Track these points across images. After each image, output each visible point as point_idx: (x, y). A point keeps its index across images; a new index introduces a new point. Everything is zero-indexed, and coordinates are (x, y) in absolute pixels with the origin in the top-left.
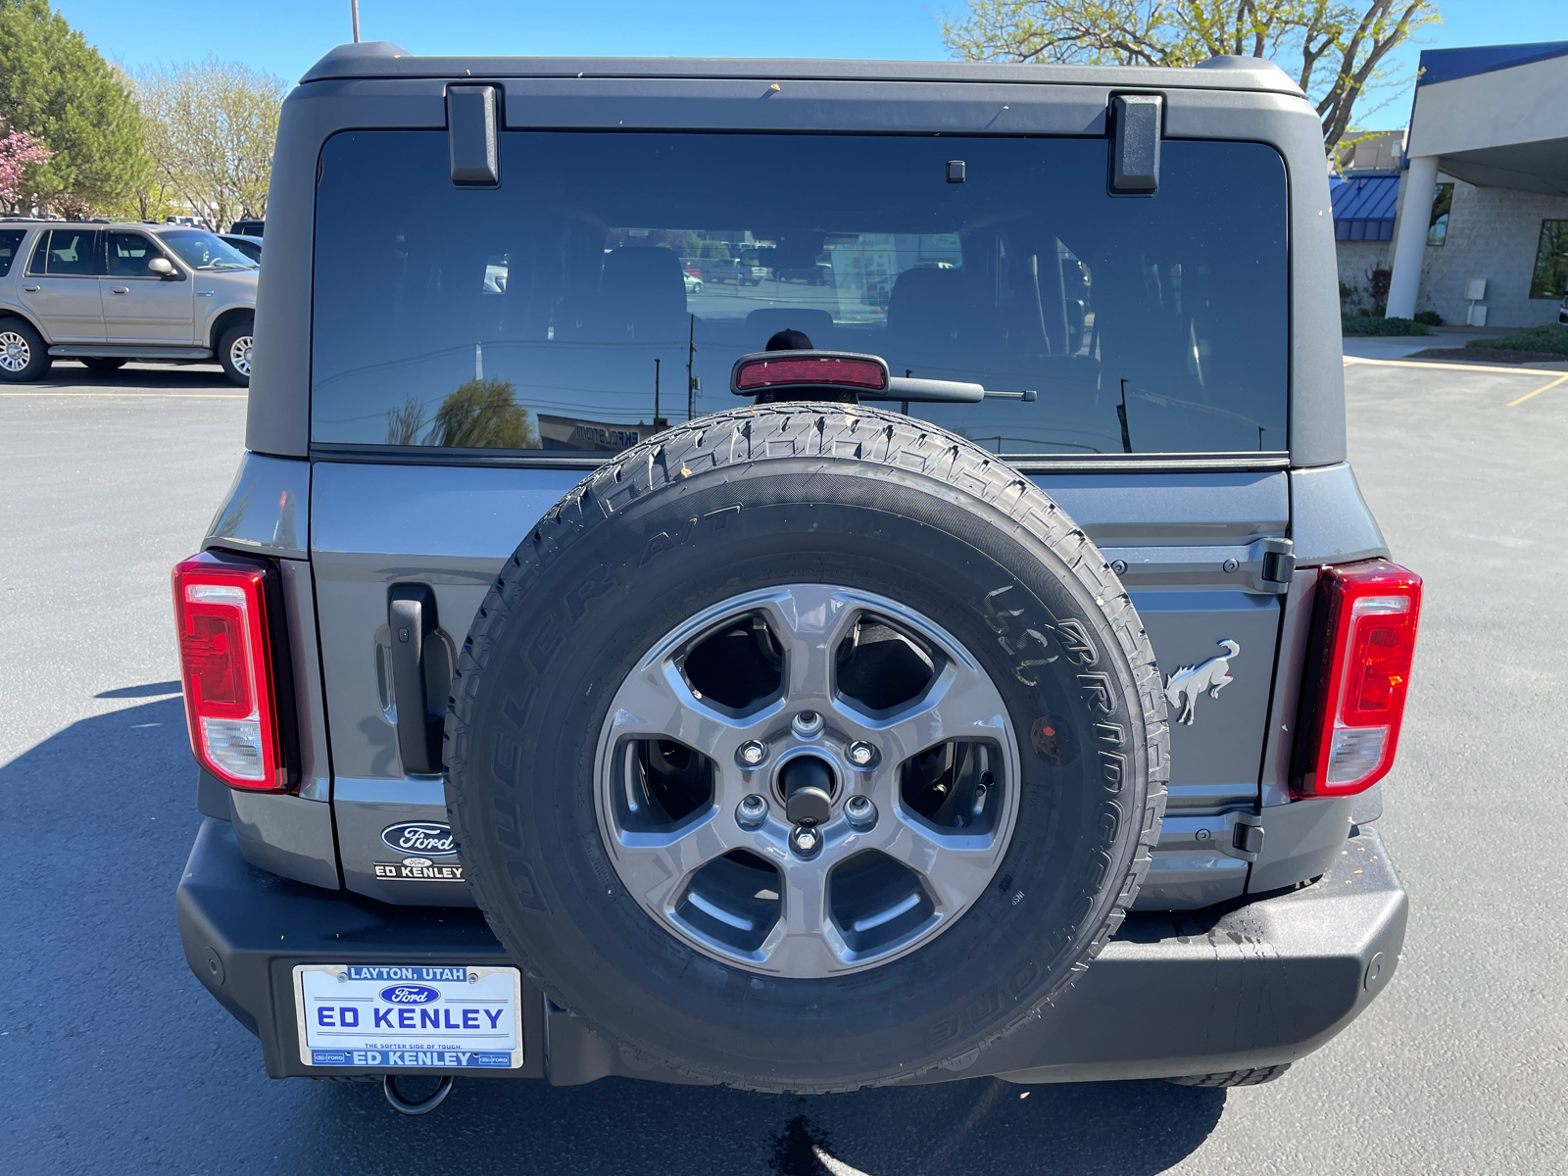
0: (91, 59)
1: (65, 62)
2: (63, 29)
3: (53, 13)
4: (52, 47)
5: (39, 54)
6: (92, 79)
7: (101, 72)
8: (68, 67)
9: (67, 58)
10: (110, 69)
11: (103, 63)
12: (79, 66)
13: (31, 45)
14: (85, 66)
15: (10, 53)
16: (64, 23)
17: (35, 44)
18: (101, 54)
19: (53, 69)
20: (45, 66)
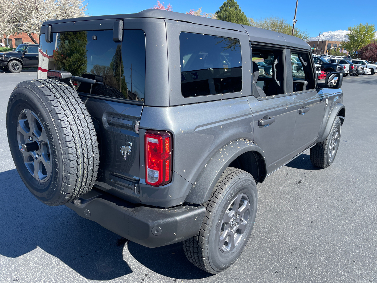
0: (244, 18)
1: (239, 19)
2: (240, 11)
3: (239, 8)
4: (237, 16)
5: (234, 18)
6: (243, 22)
7: (246, 21)
8: (239, 20)
9: (239, 18)
10: (248, 20)
11: (247, 19)
12: (241, 20)
13: (233, 16)
14: (243, 20)
15: (229, 18)
16: (241, 11)
17: (234, 15)
18: (246, 17)
19: (236, 21)
20: (235, 20)
